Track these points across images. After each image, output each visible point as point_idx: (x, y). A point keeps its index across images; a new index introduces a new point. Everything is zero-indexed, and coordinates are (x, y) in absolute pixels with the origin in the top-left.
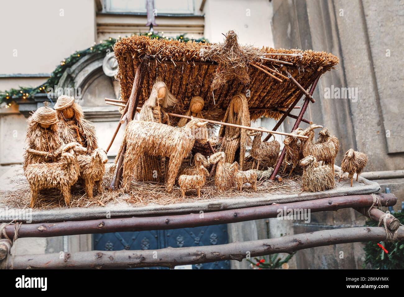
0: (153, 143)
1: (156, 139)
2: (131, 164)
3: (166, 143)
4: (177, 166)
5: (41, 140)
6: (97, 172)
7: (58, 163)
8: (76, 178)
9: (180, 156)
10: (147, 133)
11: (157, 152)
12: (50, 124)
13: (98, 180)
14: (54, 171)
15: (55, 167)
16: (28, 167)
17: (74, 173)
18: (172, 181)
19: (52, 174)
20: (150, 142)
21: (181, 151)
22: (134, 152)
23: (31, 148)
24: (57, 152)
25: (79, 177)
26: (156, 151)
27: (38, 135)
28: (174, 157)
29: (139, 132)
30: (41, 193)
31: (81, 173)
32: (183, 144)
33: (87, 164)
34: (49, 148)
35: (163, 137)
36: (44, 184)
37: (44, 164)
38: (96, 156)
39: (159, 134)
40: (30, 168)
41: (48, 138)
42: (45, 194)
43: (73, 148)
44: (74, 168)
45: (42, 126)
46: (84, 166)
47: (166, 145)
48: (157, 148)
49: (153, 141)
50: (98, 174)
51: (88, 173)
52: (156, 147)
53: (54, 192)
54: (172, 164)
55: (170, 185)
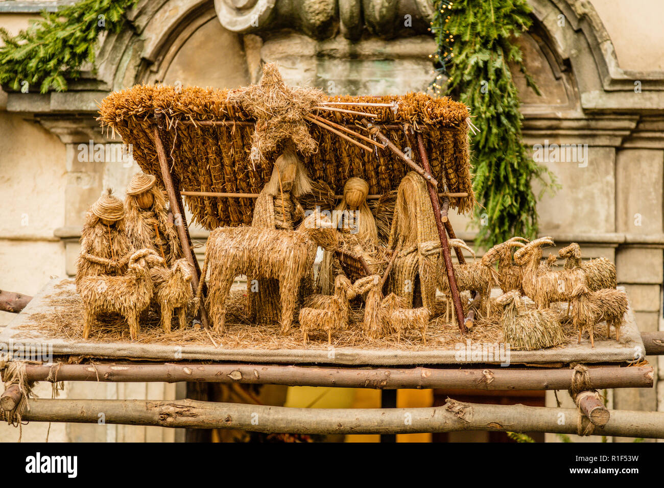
0: (250, 260)
1: (253, 253)
2: (221, 295)
3: (269, 258)
4: (292, 290)
5: (102, 241)
6: (177, 293)
7: (123, 278)
8: (147, 300)
9: (294, 275)
10: (238, 246)
11: (258, 273)
12: (115, 220)
13: (179, 306)
14: (117, 287)
15: (119, 282)
16: (83, 279)
17: (145, 293)
18: (288, 316)
19: (114, 291)
20: (245, 258)
21: (294, 267)
22: (222, 278)
23: (88, 252)
24: (122, 260)
25: (151, 299)
26: (256, 272)
27: (99, 235)
28: (284, 277)
29: (227, 247)
30: (98, 320)
31: (155, 294)
32: (295, 257)
33: (164, 281)
34: (112, 254)
35: (263, 250)
36: (103, 305)
37: (104, 277)
38: (177, 270)
39: (257, 245)
40: (86, 281)
41: (112, 239)
42: (104, 321)
43: (144, 256)
44: (145, 285)
45: (105, 222)
46: (160, 283)
47: (270, 261)
48: (257, 267)
49: (249, 258)
50: (179, 296)
51: (164, 294)
52: (255, 267)
53: (117, 319)
54: (283, 290)
55: (285, 322)
